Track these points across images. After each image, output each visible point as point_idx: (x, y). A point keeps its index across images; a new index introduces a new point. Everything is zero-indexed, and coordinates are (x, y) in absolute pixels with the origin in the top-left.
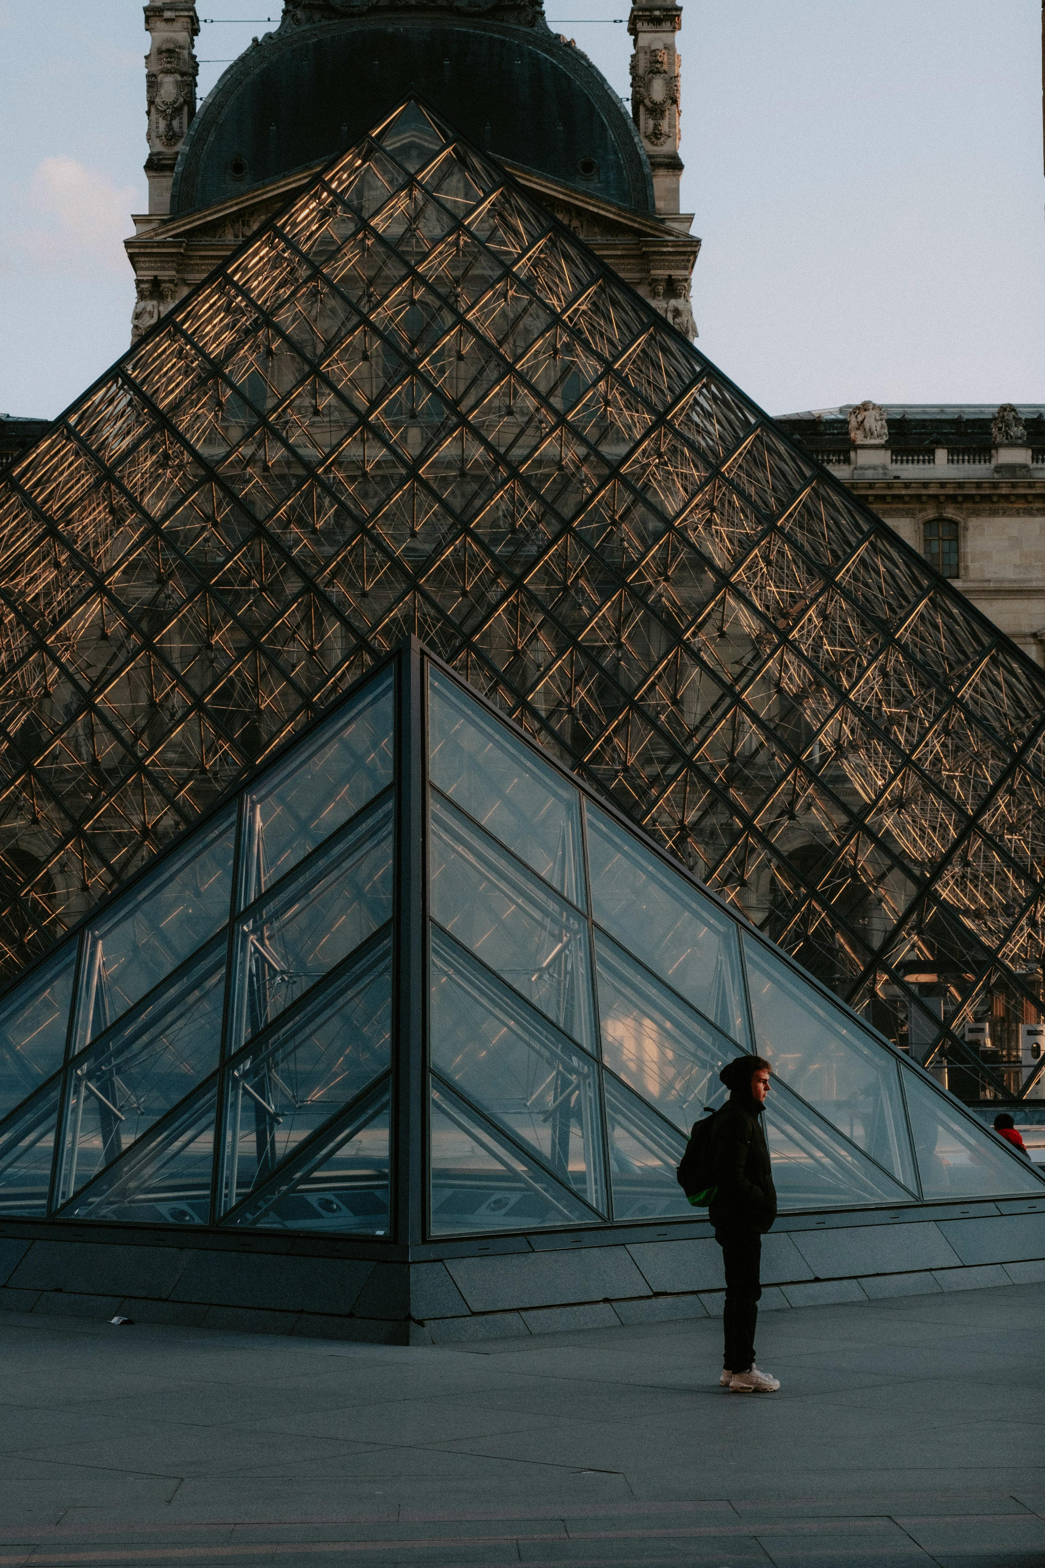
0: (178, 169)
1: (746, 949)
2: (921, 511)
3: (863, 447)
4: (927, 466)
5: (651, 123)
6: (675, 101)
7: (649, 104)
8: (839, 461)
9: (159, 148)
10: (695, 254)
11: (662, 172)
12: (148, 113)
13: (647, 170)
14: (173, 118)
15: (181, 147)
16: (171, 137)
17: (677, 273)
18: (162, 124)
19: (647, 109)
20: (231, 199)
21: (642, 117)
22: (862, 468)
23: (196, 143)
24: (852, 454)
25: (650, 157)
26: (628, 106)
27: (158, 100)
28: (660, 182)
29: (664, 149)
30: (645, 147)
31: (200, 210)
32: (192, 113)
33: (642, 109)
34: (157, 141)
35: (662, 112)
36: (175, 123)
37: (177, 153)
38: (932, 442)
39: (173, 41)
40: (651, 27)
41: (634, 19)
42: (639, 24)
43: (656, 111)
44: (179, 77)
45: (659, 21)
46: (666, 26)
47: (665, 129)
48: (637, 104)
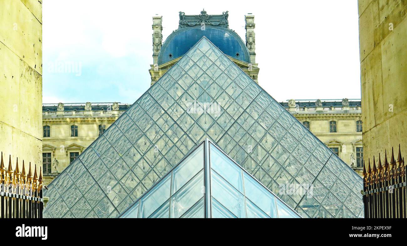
0: (159, 56)
2: (302, 120)
3: (292, 108)
4: (303, 111)
5: (250, 46)
6: (254, 42)
9: (155, 52)
10: (258, 71)
11: (251, 55)
12: (153, 45)
13: (249, 55)
16: (157, 50)
17: (255, 75)
18: (156, 47)
20: (169, 61)
22: (291, 112)
23: (162, 51)
24: (289, 109)
25: (249, 53)
27: (155, 43)
28: (252, 57)
29: (252, 51)
30: (249, 51)
31: (163, 64)
32: (161, 45)
33: (248, 44)
34: (155, 51)
36: (158, 47)
37: (159, 53)
38: (304, 107)
39: (158, 31)
40: (249, 28)
41: (246, 26)
42: (247, 27)
43: (251, 44)
44: (159, 38)
45: (251, 27)
46: (252, 27)
47: (252, 47)
48: (247, 42)
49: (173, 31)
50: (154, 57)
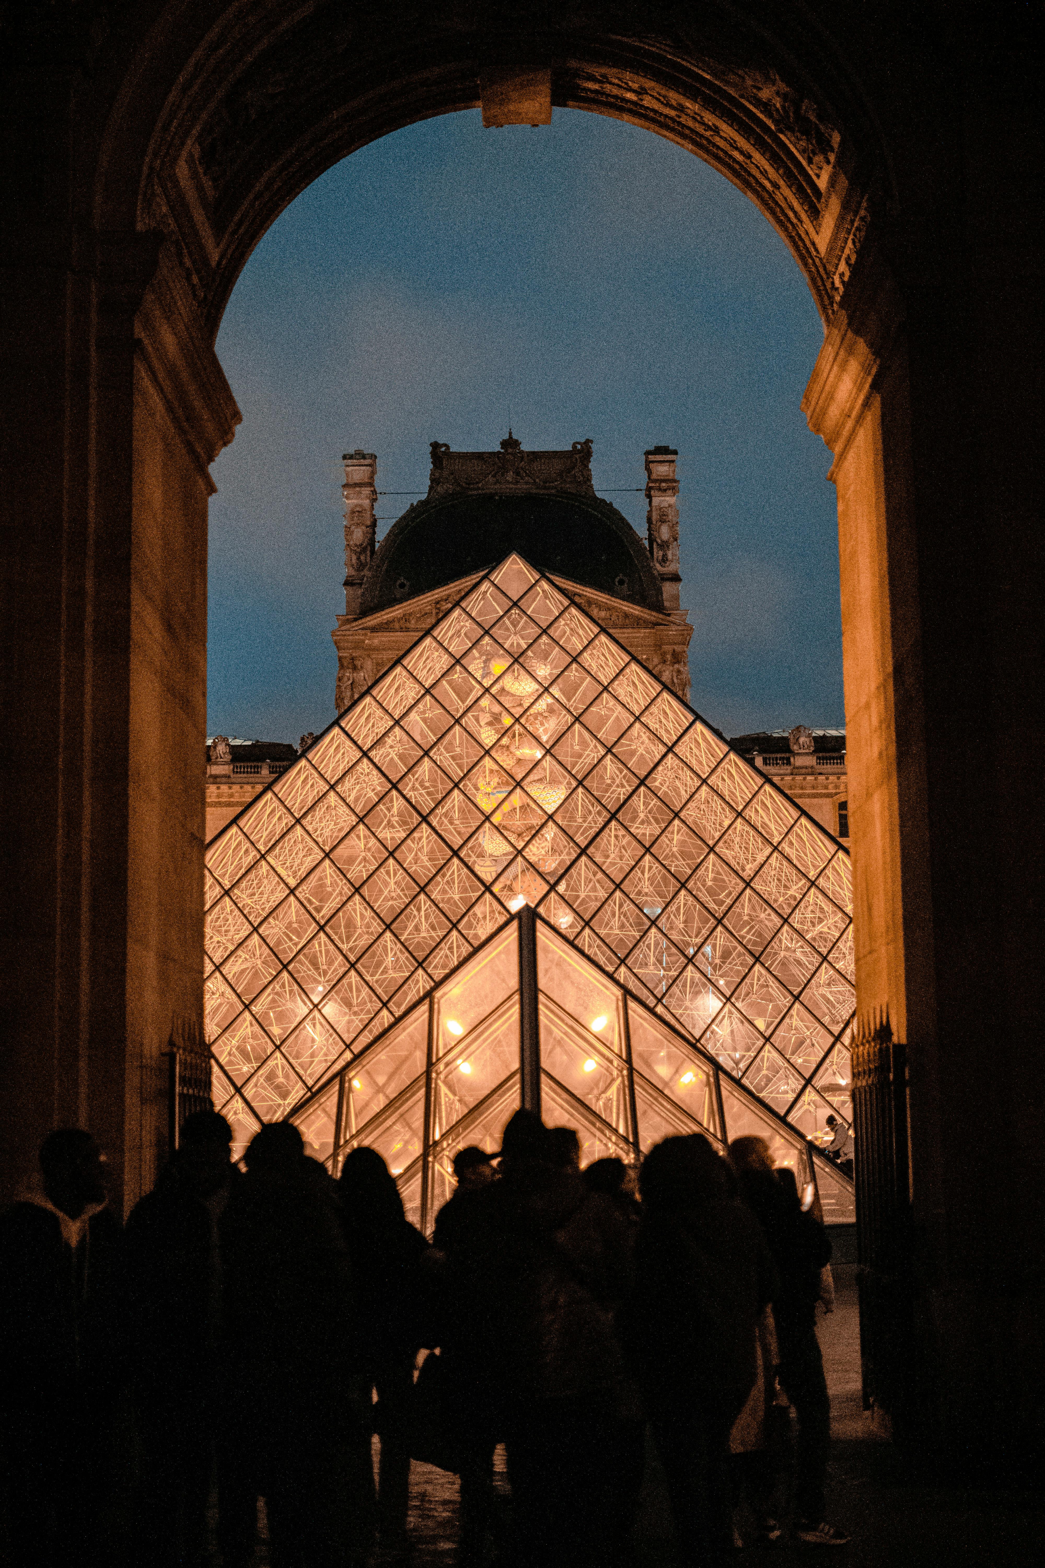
0: (364, 586)
1: (722, 1082)
2: (836, 794)
3: (798, 754)
4: (839, 766)
5: (661, 553)
6: (676, 540)
7: (659, 541)
8: (783, 764)
9: (352, 571)
10: (691, 634)
11: (667, 584)
12: (346, 551)
13: (659, 583)
14: (360, 553)
15: (366, 572)
16: (361, 566)
17: (679, 647)
18: (354, 558)
19: (658, 545)
21: (655, 550)
22: (797, 768)
23: (376, 570)
24: (792, 759)
25: (661, 575)
26: (646, 543)
27: (351, 542)
28: (667, 589)
29: (671, 568)
30: (658, 569)
32: (373, 552)
33: (655, 546)
34: (352, 567)
35: (668, 547)
36: (362, 558)
37: (364, 576)
39: (361, 506)
40: (660, 493)
41: (649, 489)
42: (652, 492)
43: (664, 546)
44: (364, 527)
45: (665, 490)
46: (670, 492)
47: (670, 557)
48: (651, 540)
49: (412, 505)
50: (349, 588)
